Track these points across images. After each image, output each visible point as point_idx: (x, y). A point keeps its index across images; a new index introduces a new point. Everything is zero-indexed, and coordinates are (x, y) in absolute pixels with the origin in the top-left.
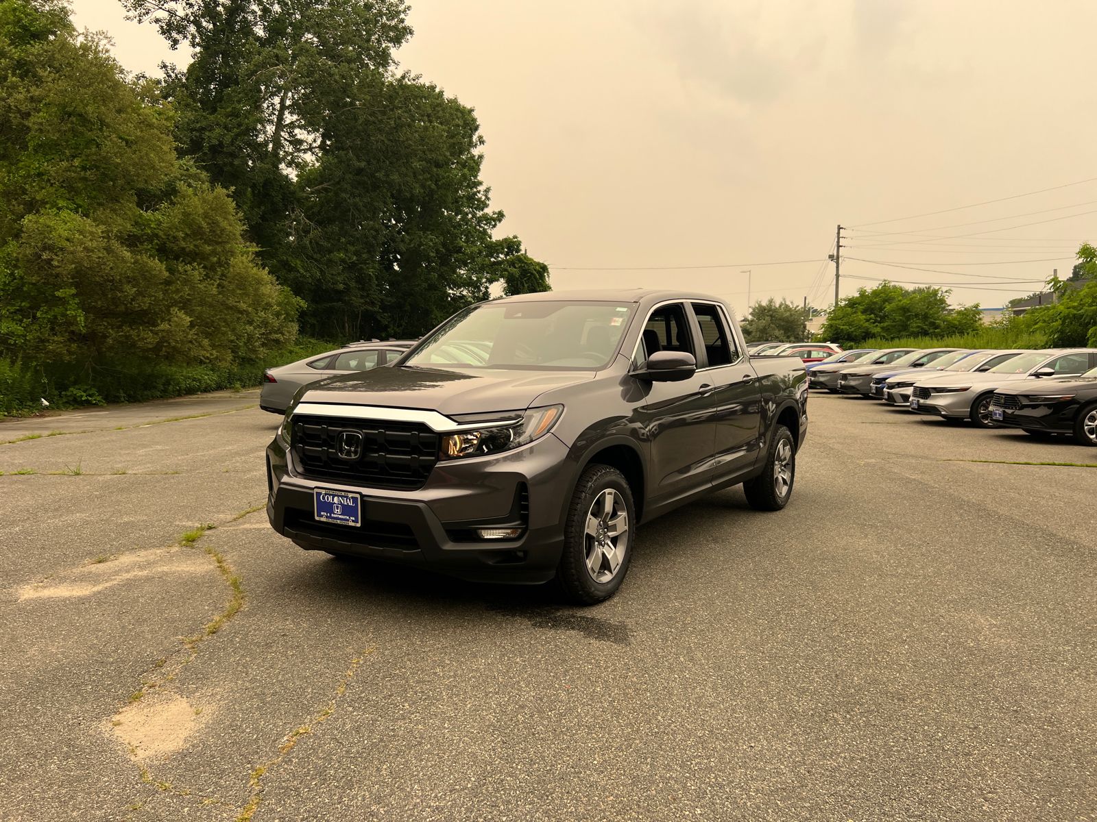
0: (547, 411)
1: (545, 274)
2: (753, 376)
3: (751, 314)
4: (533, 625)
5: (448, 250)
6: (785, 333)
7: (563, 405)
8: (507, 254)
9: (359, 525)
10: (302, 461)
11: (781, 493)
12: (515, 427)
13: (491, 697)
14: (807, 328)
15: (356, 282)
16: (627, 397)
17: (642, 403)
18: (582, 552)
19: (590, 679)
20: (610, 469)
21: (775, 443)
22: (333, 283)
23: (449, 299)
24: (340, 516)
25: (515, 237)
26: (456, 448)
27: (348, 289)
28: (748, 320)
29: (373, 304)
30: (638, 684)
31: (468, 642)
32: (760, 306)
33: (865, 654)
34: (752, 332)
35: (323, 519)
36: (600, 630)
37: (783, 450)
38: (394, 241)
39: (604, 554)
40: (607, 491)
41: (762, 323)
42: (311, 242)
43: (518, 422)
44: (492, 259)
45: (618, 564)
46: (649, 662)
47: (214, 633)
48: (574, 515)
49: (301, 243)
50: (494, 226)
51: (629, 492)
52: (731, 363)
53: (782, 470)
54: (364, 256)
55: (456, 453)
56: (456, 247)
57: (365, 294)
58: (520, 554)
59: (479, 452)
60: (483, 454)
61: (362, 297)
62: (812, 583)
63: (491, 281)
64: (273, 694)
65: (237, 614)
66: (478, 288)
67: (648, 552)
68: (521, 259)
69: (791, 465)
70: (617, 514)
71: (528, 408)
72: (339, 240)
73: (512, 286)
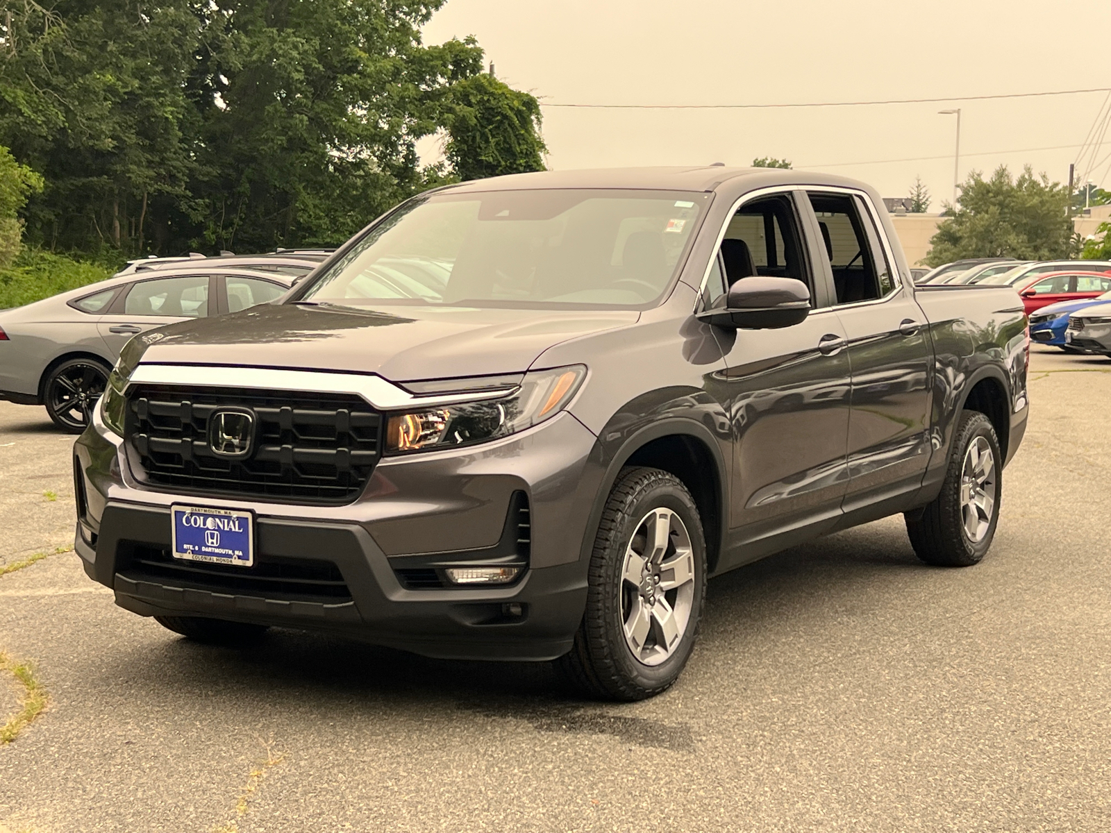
0: (558, 375)
1: (533, 117)
2: (920, 321)
3: (960, 200)
4: (536, 727)
5: (329, 66)
6: (1029, 241)
7: (586, 365)
8: (454, 76)
9: (250, 563)
10: (145, 462)
11: (974, 535)
12: (506, 402)
13: (478, 815)
14: (1076, 229)
15: (137, 134)
16: (693, 357)
17: (719, 365)
18: (616, 610)
19: (630, 793)
20: (664, 475)
21: (962, 443)
22: (91, 137)
23: (331, 168)
24: (217, 551)
25: (471, 40)
26: (408, 437)
27: (121, 148)
28: (954, 214)
29: (172, 179)
30: (706, 798)
31: (432, 750)
32: (979, 184)
33: (1072, 762)
34: (961, 238)
35: (188, 556)
36: (649, 734)
37: (979, 458)
38: (218, 48)
39: (653, 618)
40: (659, 511)
41: (982, 219)
42: (45, 51)
43: (512, 393)
44: (423, 87)
45: (676, 636)
46: (725, 773)
47: (12, 740)
48: (605, 548)
49: (24, 53)
50: (426, 17)
51: (696, 515)
52: (880, 298)
53: (977, 493)
54: (154, 79)
55: (408, 445)
56: (346, 60)
57: (157, 159)
58: (516, 610)
59: (448, 442)
60: (454, 445)
61: (150, 164)
62: (1006, 671)
63: (418, 132)
64: (134, 815)
65: (40, 716)
66: (393, 145)
67: (731, 628)
68: (482, 86)
69: (994, 485)
70: (675, 552)
71: (528, 370)
72: (103, 47)
73: (464, 141)
